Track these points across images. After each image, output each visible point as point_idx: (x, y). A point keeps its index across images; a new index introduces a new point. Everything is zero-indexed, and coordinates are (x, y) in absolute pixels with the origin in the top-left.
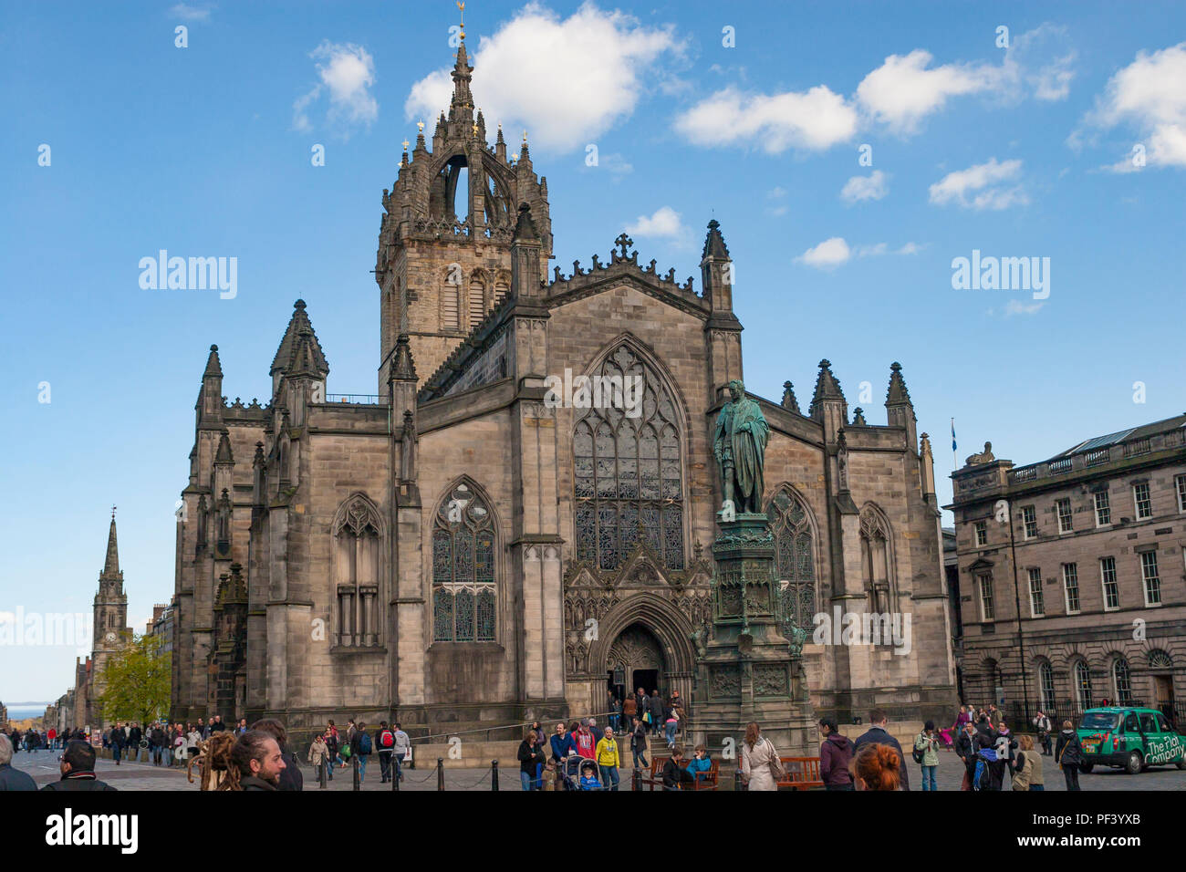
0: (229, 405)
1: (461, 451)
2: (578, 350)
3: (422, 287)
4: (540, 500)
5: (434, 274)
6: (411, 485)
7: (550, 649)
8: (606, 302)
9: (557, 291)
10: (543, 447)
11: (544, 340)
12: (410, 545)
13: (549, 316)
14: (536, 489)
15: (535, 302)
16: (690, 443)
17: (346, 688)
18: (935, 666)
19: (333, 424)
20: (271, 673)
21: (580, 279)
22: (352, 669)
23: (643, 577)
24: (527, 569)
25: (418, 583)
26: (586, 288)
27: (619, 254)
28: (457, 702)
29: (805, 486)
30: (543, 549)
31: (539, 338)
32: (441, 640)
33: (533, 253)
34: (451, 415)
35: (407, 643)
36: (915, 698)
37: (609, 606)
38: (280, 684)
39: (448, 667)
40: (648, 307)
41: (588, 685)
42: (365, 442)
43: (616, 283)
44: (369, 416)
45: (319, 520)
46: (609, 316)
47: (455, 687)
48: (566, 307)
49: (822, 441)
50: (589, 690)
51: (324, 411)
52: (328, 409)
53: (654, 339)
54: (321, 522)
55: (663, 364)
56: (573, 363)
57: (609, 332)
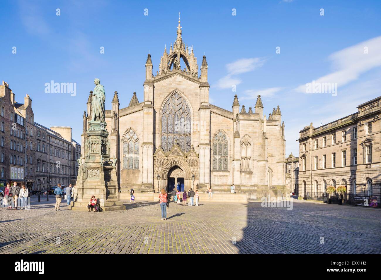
1: (130, 121)
2: (163, 94)
4: (148, 134)
6: (114, 130)
7: (149, 171)
8: (171, 81)
9: (157, 78)
10: (149, 120)
13: (153, 85)
14: (147, 130)
15: (150, 81)
18: (262, 180)
21: (163, 75)
23: (176, 154)
24: (144, 151)
26: (166, 77)
28: (128, 183)
29: (227, 130)
30: (148, 146)
31: (151, 91)
32: (125, 168)
34: (128, 112)
36: (256, 188)
37: (166, 161)
39: (126, 175)
40: (183, 81)
41: (160, 180)
43: (174, 75)
46: (172, 84)
48: (160, 82)
49: (232, 118)
50: (160, 182)
53: (184, 90)
55: (187, 97)
56: (161, 97)
57: (171, 89)
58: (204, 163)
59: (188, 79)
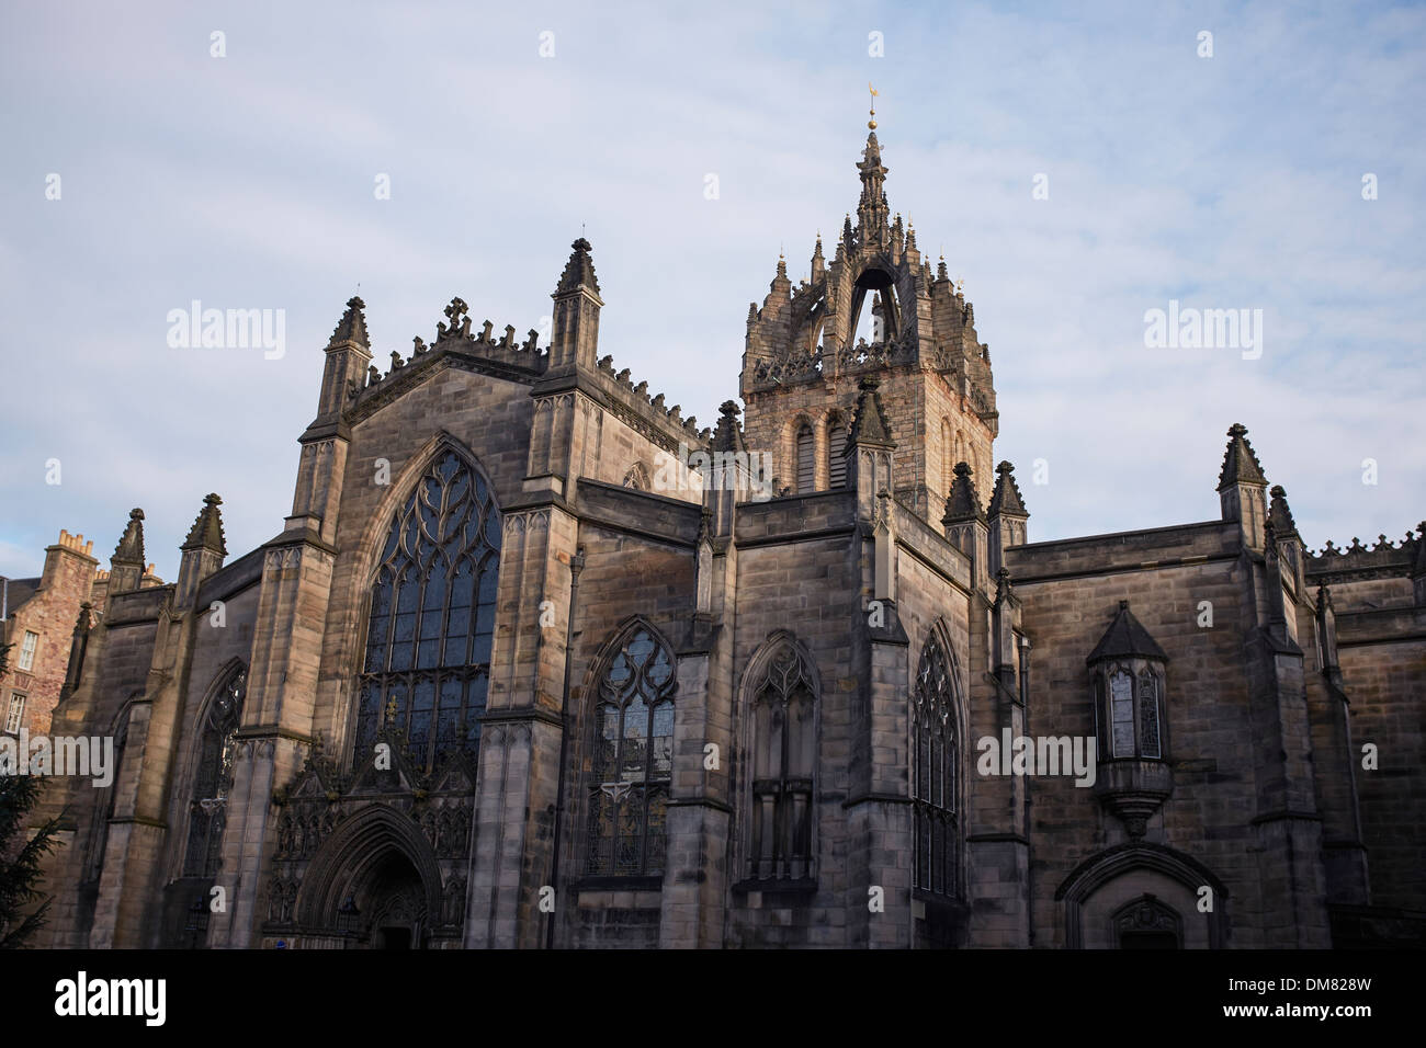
1: (239, 627)
4: (266, 680)
7: (245, 886)
8: (422, 397)
9: (365, 398)
10: (281, 607)
11: (329, 466)
12: (135, 749)
13: (335, 434)
14: (266, 664)
15: (330, 419)
19: (129, 614)
21: (392, 376)
23: (382, 780)
24: (238, 774)
27: (448, 328)
29: (666, 618)
30: (257, 746)
31: (325, 464)
37: (334, 824)
39: (180, 910)
40: (473, 389)
43: (435, 367)
46: (423, 416)
48: (373, 417)
55: (483, 465)
56: (372, 489)
59: (493, 374)
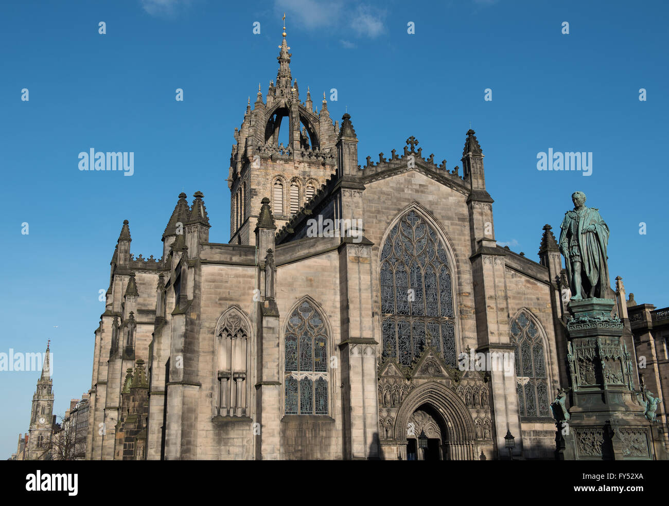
0: (135, 259)
1: (305, 278)
3: (260, 187)
4: (361, 314)
5: (268, 179)
6: (272, 301)
7: (369, 421)
8: (401, 181)
9: (369, 172)
10: (362, 277)
11: (361, 205)
12: (271, 343)
13: (364, 189)
14: (358, 306)
15: (354, 179)
16: (459, 278)
17: (223, 447)
19: (217, 258)
20: (169, 435)
21: (384, 165)
22: (227, 434)
23: (431, 370)
24: (352, 362)
25: (276, 371)
26: (388, 171)
27: (409, 150)
29: (538, 311)
30: (364, 348)
31: (358, 203)
32: (290, 413)
33: (353, 146)
34: (298, 253)
35: (267, 414)
37: (408, 390)
38: (175, 444)
39: (295, 433)
40: (429, 185)
41: (395, 448)
42: (240, 270)
43: (408, 168)
44: (243, 253)
45: (207, 324)
46: (403, 191)
47: (300, 448)
48: (375, 184)
49: (549, 280)
50: (395, 452)
51: (211, 248)
52: (214, 247)
53: (433, 207)
54: (208, 326)
55: (440, 224)
56: (380, 221)
57: (403, 201)
58: (506, 398)
59: (439, 181)
